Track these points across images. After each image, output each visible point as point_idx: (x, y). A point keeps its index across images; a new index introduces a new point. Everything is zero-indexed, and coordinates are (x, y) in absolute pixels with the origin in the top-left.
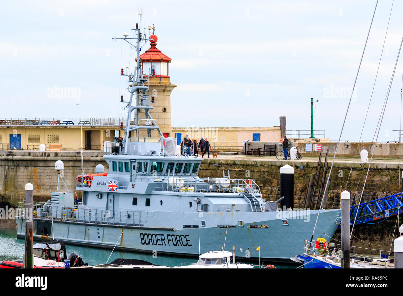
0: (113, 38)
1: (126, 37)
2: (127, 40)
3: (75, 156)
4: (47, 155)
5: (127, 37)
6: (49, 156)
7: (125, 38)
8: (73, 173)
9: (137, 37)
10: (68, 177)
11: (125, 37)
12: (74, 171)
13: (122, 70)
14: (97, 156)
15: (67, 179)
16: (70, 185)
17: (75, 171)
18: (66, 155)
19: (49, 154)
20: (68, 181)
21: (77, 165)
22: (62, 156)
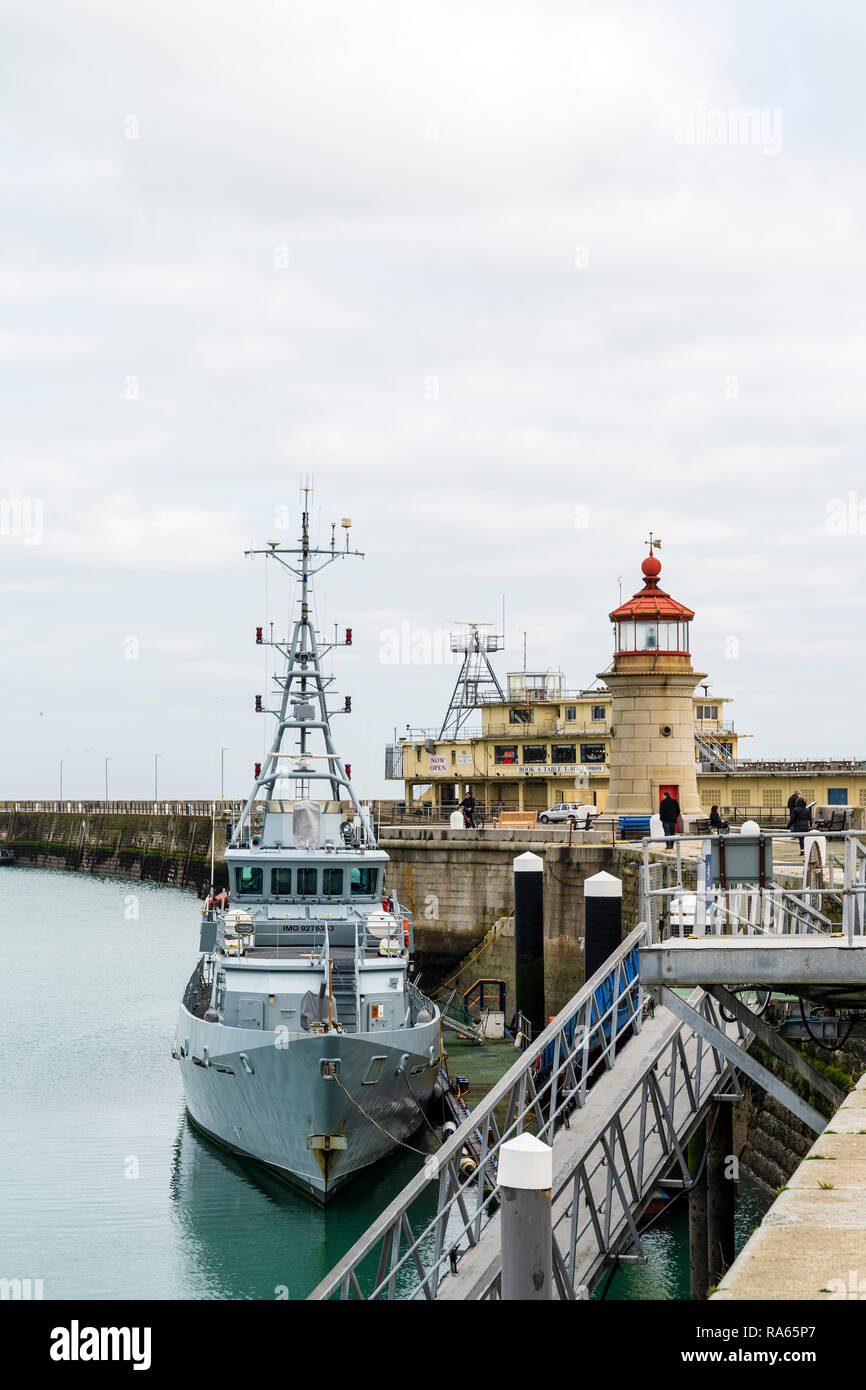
0: (246, 553)
1: (274, 547)
2: (276, 554)
3: (477, 839)
4: (428, 836)
5: (277, 548)
6: (431, 838)
7: (273, 550)
8: (474, 878)
9: (300, 546)
10: (466, 888)
11: (270, 548)
12: (475, 873)
13: (259, 631)
14: (512, 840)
15: (463, 891)
16: (468, 905)
17: (477, 875)
18: (461, 837)
19: (432, 834)
20: (465, 895)
21: (479, 861)
22: (454, 839)
